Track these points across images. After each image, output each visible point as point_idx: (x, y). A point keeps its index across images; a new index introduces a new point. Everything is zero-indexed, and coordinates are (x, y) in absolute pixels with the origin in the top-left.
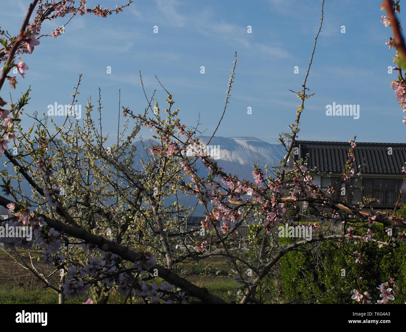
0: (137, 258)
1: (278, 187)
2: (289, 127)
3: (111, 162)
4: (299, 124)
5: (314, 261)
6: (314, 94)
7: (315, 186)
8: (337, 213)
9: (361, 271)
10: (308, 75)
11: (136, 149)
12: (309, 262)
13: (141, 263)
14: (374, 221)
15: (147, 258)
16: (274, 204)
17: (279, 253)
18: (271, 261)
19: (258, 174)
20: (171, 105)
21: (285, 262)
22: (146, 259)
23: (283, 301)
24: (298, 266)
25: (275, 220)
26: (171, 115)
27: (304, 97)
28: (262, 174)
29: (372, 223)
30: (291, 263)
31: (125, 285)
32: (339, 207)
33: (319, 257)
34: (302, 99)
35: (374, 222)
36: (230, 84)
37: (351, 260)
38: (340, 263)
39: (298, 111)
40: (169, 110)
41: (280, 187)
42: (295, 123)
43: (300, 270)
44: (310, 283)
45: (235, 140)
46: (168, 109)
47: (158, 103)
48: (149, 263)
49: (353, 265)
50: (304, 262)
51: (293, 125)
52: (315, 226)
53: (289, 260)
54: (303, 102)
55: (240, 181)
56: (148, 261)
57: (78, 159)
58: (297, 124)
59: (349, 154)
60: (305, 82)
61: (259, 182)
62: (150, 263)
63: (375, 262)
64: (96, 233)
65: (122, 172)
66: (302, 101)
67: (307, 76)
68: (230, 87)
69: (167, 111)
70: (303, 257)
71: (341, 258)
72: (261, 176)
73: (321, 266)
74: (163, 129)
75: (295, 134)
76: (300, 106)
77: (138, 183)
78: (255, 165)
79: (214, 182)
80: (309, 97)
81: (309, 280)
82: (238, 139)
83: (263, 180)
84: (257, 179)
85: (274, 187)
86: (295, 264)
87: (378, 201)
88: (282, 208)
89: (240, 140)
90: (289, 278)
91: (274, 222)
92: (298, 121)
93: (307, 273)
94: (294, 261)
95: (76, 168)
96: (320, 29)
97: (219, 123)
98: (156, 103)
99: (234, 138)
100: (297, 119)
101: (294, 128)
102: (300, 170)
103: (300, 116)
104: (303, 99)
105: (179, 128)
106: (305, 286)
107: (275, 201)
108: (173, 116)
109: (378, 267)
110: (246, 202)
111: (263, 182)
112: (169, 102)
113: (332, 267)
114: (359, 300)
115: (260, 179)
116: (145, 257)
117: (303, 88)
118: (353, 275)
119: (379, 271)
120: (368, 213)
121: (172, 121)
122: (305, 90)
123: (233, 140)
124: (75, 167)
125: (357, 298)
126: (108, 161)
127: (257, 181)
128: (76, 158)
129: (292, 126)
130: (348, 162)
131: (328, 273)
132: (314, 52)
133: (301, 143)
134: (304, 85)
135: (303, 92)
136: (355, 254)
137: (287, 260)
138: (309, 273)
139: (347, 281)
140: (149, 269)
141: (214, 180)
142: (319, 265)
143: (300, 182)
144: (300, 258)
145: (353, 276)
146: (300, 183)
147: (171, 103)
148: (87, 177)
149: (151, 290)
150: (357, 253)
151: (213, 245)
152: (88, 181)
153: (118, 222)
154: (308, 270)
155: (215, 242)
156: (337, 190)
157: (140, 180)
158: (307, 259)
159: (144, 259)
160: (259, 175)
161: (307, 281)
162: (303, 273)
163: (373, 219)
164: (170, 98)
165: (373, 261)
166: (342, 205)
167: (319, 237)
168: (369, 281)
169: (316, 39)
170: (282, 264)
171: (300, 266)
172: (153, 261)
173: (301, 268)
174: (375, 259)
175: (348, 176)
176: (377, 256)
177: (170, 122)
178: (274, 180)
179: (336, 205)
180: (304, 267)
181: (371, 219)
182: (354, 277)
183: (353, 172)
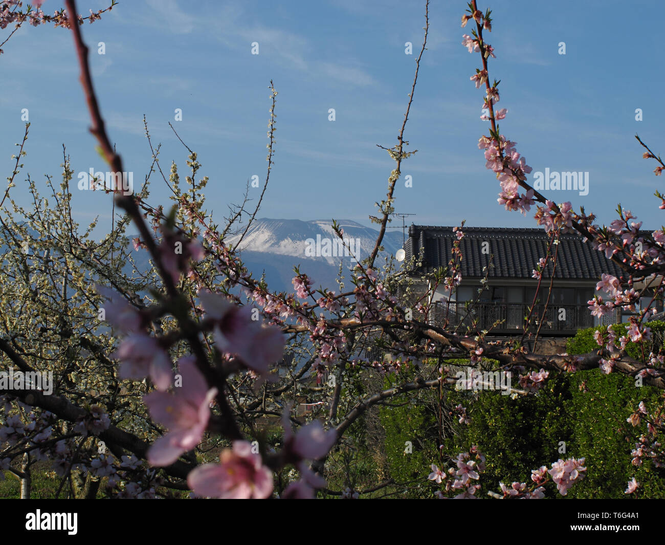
0: (80, 416)
1: (332, 303)
2: (376, 205)
3: (88, 264)
4: (392, 200)
5: (437, 422)
6: (416, 151)
7: (391, 302)
8: (433, 345)
9: (511, 437)
10: (407, 119)
11: (128, 243)
12: (430, 425)
13: (85, 425)
14: (479, 356)
15: (94, 416)
16: (323, 331)
17: (355, 410)
18: (344, 422)
19: (301, 283)
20: (194, 171)
21: (391, 424)
22: (94, 419)
23: (362, 487)
24: (412, 430)
25: (331, 355)
26: (196, 187)
27: (400, 156)
28: (309, 282)
29: (477, 359)
30: (400, 426)
31: (64, 460)
32: (429, 334)
33: (445, 416)
34: (397, 159)
35: (479, 358)
36: (272, 133)
37: (495, 420)
38: (477, 424)
39: (391, 179)
40: (193, 178)
41: (335, 304)
42: (387, 199)
43: (414, 437)
44: (431, 458)
45: (320, 225)
46: (191, 177)
47: (176, 165)
48: (98, 424)
49: (499, 429)
50: (421, 423)
51: (384, 202)
52: (399, 365)
53: (398, 421)
54: (399, 165)
55: (270, 295)
56: (97, 421)
57: (51, 258)
58: (389, 200)
59: (454, 250)
60: (402, 132)
61: (303, 296)
62: (100, 424)
63: (534, 423)
64: (76, 379)
65: (108, 281)
66: (397, 162)
67: (405, 122)
68: (271, 137)
69: (189, 179)
70: (419, 416)
71: (479, 416)
72: (306, 286)
73: (449, 430)
74: (154, 211)
75: (387, 216)
76: (394, 170)
77: (134, 298)
78: (296, 268)
79: (230, 296)
80: (409, 156)
81: (430, 452)
82: (325, 224)
83: (309, 292)
84: (299, 290)
85: (325, 303)
86: (406, 427)
87: (549, 323)
88: (341, 337)
89: (328, 226)
90: (398, 450)
91: (328, 359)
92: (391, 194)
93: (426, 441)
94: (405, 422)
95: (47, 273)
96: (424, 46)
97: (262, 196)
98: (173, 166)
99: (318, 222)
100: (390, 191)
101: (385, 207)
102: (367, 275)
103: (395, 187)
104: (399, 160)
105: (187, 208)
106: (423, 463)
107: (324, 326)
108: (199, 188)
109: (540, 431)
110: (288, 327)
111: (308, 295)
112: (192, 165)
113: (465, 431)
114: (440, 481)
115: (305, 291)
116: (92, 415)
117: (399, 142)
118: (499, 444)
119: (541, 437)
120: (473, 344)
121: (197, 197)
122: (401, 144)
123: (316, 225)
124: (45, 271)
125: (438, 478)
126: (83, 262)
127: (299, 294)
128: (48, 256)
129: (381, 203)
130: (452, 262)
131: (460, 441)
132: (415, 83)
133: (423, 230)
134: (400, 136)
135: (400, 148)
136: (457, 410)
137: (394, 420)
138: (429, 442)
139: (490, 454)
140: (99, 433)
141: (230, 293)
142: (445, 428)
143: (366, 295)
144: (414, 418)
145: (498, 446)
146: (364, 297)
147: (196, 167)
148: (63, 288)
149: (105, 468)
150: (460, 408)
151: (269, 397)
152: (65, 293)
153: (113, 361)
154: (428, 436)
155: (272, 392)
156: (482, 307)
157: (137, 293)
158: (427, 420)
159: (90, 418)
160: (303, 284)
161: (426, 454)
162: (420, 441)
163: (477, 352)
164: (194, 160)
165: (531, 422)
166: (435, 332)
167: (418, 382)
168: (525, 454)
169: (418, 62)
170: (387, 427)
171: (415, 431)
172: (105, 421)
173: (416, 435)
174: (534, 418)
175: (451, 285)
176: (537, 414)
177: (194, 197)
178: (325, 291)
179: (426, 332)
180: (421, 432)
181: (474, 353)
182: (500, 447)
183: (460, 279)
